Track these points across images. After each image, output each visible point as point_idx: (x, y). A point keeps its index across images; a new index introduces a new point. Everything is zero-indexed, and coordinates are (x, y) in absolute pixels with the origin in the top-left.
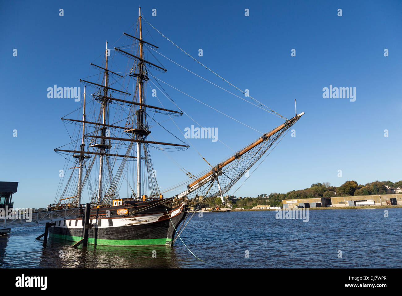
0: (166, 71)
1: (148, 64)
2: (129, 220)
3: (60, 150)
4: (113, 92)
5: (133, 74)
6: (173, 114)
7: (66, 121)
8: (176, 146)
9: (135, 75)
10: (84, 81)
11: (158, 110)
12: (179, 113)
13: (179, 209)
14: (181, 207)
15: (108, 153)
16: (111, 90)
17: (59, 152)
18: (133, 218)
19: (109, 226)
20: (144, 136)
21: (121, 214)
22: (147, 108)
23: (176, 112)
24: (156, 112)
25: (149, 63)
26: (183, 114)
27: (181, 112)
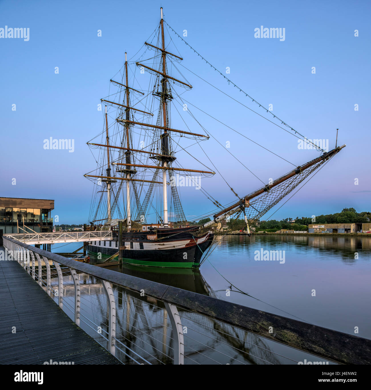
0: (192, 87)
1: (172, 80)
2: (159, 245)
3: (89, 176)
4: (135, 113)
5: (156, 93)
6: (198, 138)
7: (92, 145)
8: (202, 173)
9: (158, 94)
10: (105, 100)
11: (183, 134)
12: (205, 137)
13: (205, 237)
14: (207, 235)
15: (134, 178)
16: (133, 110)
17: (89, 178)
18: (162, 243)
19: (140, 249)
20: (169, 163)
21: (150, 239)
22: (172, 132)
23: (202, 136)
24: (181, 136)
25: (172, 78)
26: (209, 137)
27: (208, 135)
